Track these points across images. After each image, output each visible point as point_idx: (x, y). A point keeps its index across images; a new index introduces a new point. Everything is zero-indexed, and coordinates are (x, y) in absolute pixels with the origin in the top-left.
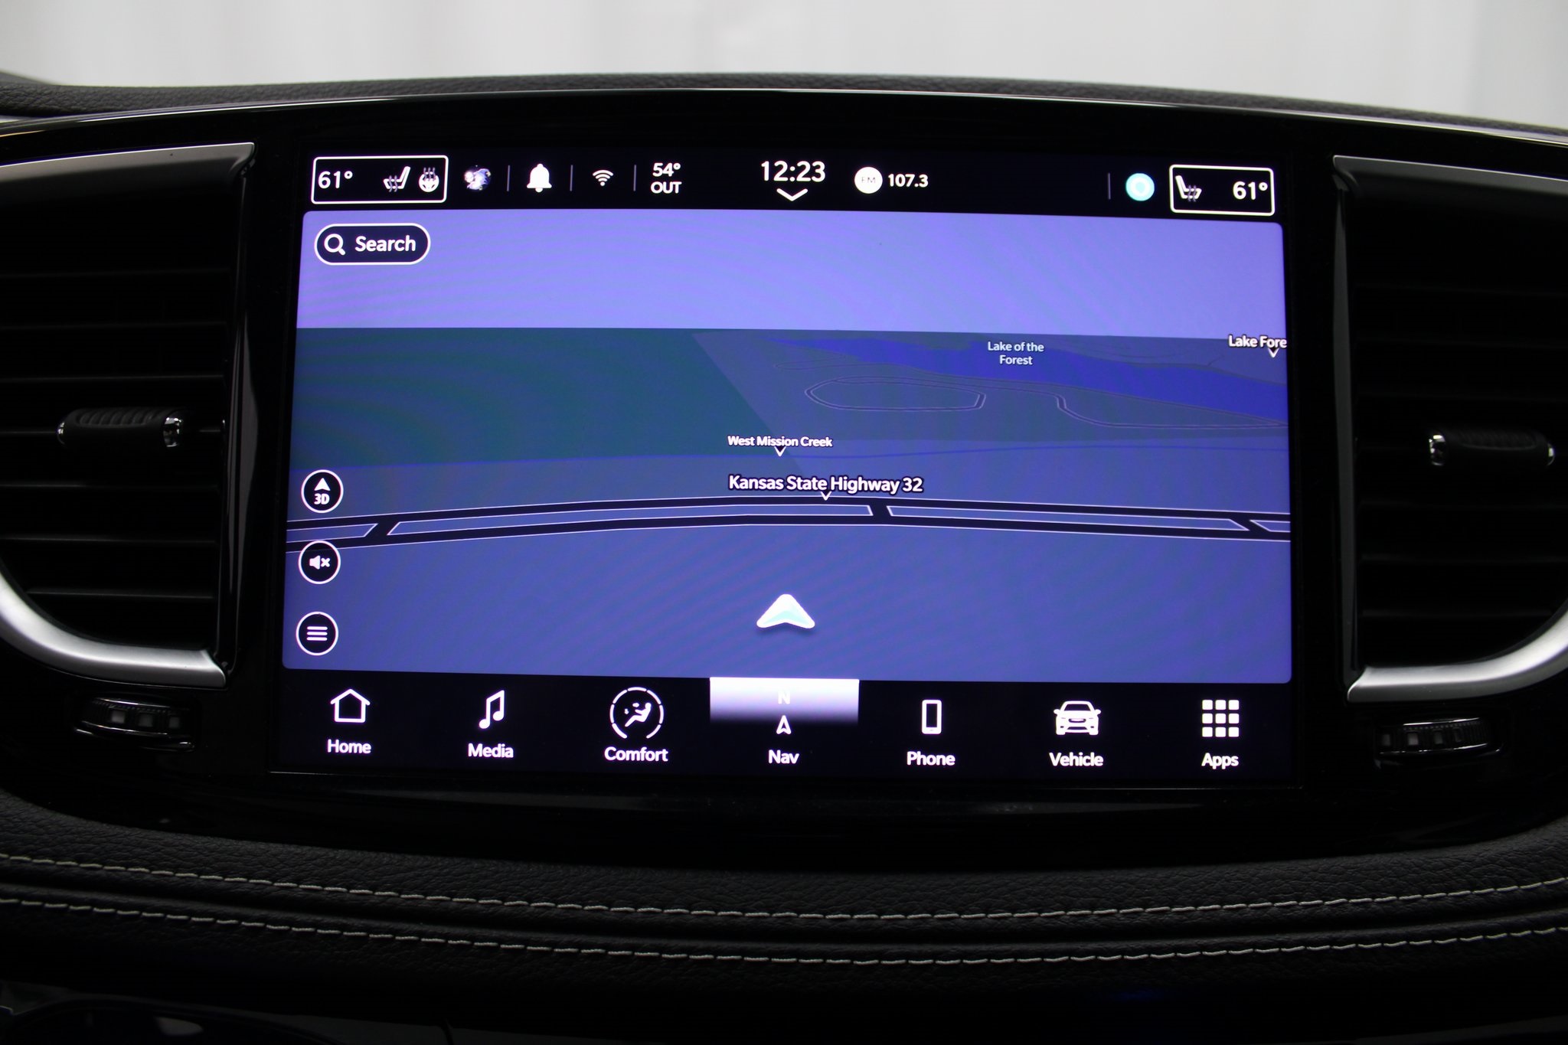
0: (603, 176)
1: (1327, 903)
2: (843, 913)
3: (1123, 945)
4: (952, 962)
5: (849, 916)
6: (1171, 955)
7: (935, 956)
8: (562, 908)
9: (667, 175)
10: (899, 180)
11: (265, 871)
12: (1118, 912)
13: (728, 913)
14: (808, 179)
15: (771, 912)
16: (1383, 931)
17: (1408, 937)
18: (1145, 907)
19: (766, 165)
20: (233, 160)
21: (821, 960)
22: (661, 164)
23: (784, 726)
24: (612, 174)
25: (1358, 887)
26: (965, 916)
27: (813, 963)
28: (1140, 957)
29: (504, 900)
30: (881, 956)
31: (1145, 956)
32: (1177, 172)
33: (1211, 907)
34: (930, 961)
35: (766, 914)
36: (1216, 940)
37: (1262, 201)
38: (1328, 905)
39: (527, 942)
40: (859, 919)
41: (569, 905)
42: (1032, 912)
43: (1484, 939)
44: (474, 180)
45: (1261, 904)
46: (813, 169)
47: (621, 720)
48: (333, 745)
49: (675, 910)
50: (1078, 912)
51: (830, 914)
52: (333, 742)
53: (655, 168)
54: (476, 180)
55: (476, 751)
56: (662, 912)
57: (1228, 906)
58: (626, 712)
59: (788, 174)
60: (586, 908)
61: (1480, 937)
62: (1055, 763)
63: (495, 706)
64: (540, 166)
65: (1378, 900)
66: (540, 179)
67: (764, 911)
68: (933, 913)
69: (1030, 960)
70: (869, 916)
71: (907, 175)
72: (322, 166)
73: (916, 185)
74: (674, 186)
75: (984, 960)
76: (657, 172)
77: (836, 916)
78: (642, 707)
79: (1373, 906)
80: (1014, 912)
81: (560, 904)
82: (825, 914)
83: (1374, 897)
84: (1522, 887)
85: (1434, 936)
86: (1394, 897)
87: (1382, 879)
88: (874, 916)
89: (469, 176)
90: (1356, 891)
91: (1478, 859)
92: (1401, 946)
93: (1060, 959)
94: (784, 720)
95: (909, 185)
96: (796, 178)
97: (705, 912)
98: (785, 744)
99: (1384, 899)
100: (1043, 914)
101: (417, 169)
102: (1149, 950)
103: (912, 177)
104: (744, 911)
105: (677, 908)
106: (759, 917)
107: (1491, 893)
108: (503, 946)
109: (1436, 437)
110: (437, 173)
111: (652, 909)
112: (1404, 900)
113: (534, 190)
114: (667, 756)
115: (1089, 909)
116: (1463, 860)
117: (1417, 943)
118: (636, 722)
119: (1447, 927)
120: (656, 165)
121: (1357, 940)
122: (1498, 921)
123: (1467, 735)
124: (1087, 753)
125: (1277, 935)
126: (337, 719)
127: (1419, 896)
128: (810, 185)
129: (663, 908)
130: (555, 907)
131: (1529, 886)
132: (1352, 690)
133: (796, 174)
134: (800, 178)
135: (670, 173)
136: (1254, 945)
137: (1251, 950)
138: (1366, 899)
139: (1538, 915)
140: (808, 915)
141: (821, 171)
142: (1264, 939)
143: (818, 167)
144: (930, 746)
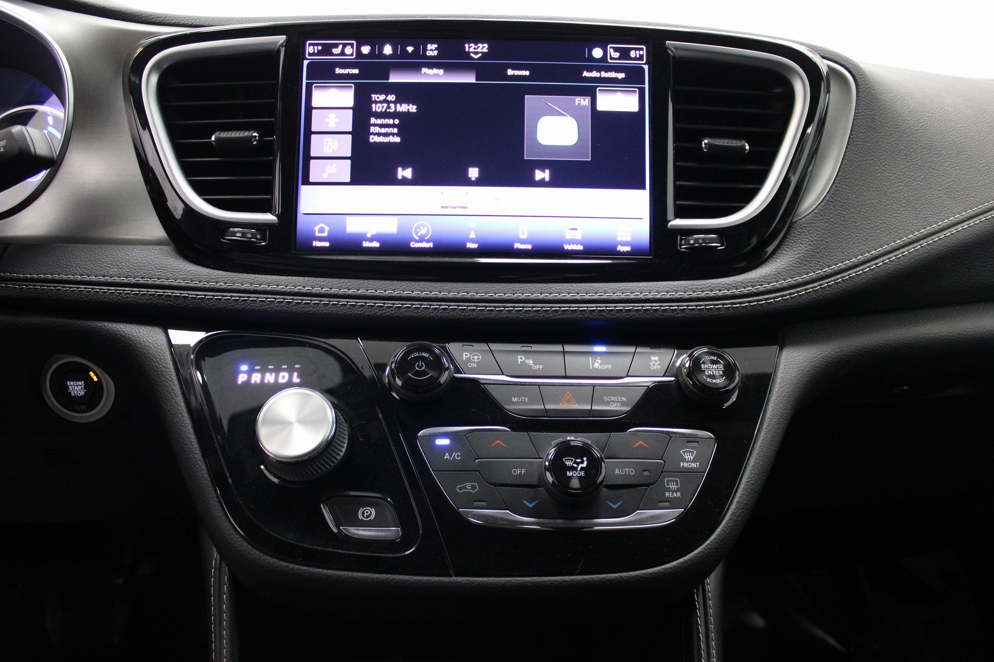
0: (410, 49)
4: (528, 309)
6: (604, 308)
9: (432, 48)
11: (292, 284)
14: (481, 50)
16: (679, 304)
17: (688, 306)
18: (596, 294)
19: (467, 45)
20: (278, 42)
21: (485, 309)
22: (430, 44)
23: (472, 235)
24: (413, 48)
25: (671, 290)
26: (534, 295)
27: (482, 310)
28: (593, 309)
29: (376, 291)
30: (505, 307)
32: (611, 47)
33: (619, 294)
34: (522, 309)
35: (465, 294)
37: (641, 58)
38: (660, 295)
46: (483, 46)
47: (416, 233)
48: (315, 244)
51: (488, 294)
52: (316, 242)
54: (366, 50)
55: (366, 244)
58: (418, 230)
59: (475, 49)
62: (566, 248)
64: (388, 45)
66: (388, 50)
69: (556, 309)
70: (501, 295)
72: (310, 44)
74: (435, 52)
75: (540, 309)
76: (429, 47)
77: (490, 295)
78: (424, 228)
79: (676, 295)
80: (550, 293)
82: (486, 294)
83: (676, 293)
86: (684, 293)
87: (680, 288)
88: (503, 295)
89: (363, 48)
91: (714, 283)
92: (685, 308)
93: (566, 309)
94: (473, 233)
98: (473, 241)
101: (345, 45)
102: (597, 307)
107: (718, 293)
108: (376, 305)
109: (705, 142)
110: (351, 47)
113: (385, 54)
114: (433, 245)
118: (422, 235)
122: (720, 302)
123: (712, 240)
124: (577, 245)
125: (641, 304)
126: (317, 234)
128: (482, 53)
131: (731, 291)
132: (668, 226)
133: (477, 49)
134: (479, 50)
135: (434, 48)
139: (734, 301)
141: (486, 47)
144: (523, 242)
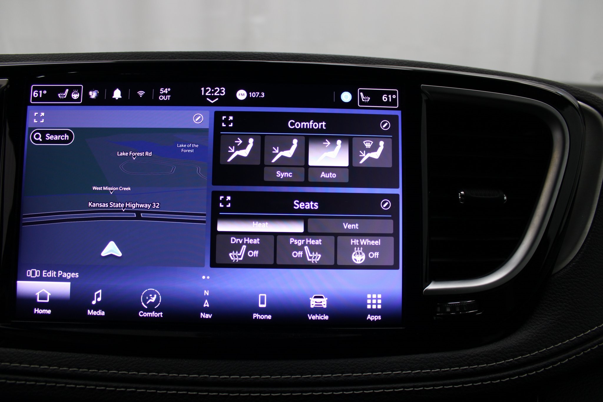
0: (141, 93)
1: (413, 372)
2: (226, 375)
3: (333, 388)
4: (267, 395)
5: (228, 377)
6: (352, 392)
7: (260, 392)
8: (120, 373)
9: (165, 93)
10: (253, 95)
12: (332, 376)
13: (183, 375)
14: (219, 95)
15: (199, 375)
16: (434, 383)
17: (444, 385)
18: (342, 374)
19: (203, 89)
20: (1, 86)
21: (217, 394)
22: (163, 89)
23: (206, 304)
24: (144, 93)
25: (425, 366)
26: (273, 377)
27: (214, 395)
28: (339, 393)
29: (99, 370)
30: (240, 392)
31: (342, 392)
32: (361, 91)
33: (368, 374)
34: (259, 394)
35: (197, 376)
36: (370, 387)
37: (394, 102)
38: (413, 373)
39: (106, 386)
40: (232, 378)
41: (123, 372)
42: (298, 375)
43: (473, 385)
44: (92, 95)
45: (388, 373)
46: (221, 91)
47: (145, 301)
48: (37, 311)
49: (163, 374)
50: (317, 376)
51: (221, 376)
52: (37, 309)
53: (161, 90)
54: (93, 95)
55: (90, 312)
56: (158, 375)
57: (374, 374)
58: (147, 298)
59: (211, 92)
60: (130, 373)
61: (471, 384)
62: (310, 318)
63: (98, 296)
64: (118, 89)
65: (433, 371)
66: (117, 94)
67: (196, 375)
68: (261, 376)
69: (297, 394)
70: (236, 377)
71: (256, 93)
72: (35, 89)
73: (260, 97)
74: (168, 97)
75: (279, 394)
76: (162, 92)
77: (223, 377)
78: (153, 296)
79: (431, 373)
80: (291, 376)
81: (120, 371)
82: (220, 376)
83: (431, 370)
84: (488, 365)
85: (453, 384)
86: (439, 370)
87: (435, 363)
88: (238, 377)
89: (91, 93)
90: (425, 367)
91: (472, 354)
92: (440, 388)
93: (308, 394)
94: (206, 301)
95: (257, 97)
96: (214, 94)
97: (174, 375)
98: (206, 311)
99: (435, 370)
100: (303, 377)
101: (71, 90)
102: (343, 391)
103: (258, 93)
104: (189, 374)
105: (164, 373)
106: (194, 377)
107: (476, 367)
108: (97, 388)
109: (462, 192)
110: (78, 92)
111: (154, 374)
112: (443, 371)
113: (115, 98)
114: (162, 315)
115: (321, 375)
116: (466, 355)
117: (447, 387)
118: (151, 303)
119: (459, 381)
120: (161, 89)
121: (424, 386)
122: (478, 378)
123: (469, 307)
124: (322, 314)
125: (393, 385)
126: (38, 301)
127: (449, 369)
128: (219, 97)
129: (159, 373)
130: (118, 373)
131: (491, 365)
132: (425, 290)
133: (214, 92)
134: (215, 94)
135: (167, 92)
136: (384, 389)
137: (382, 390)
138: (428, 371)
140: (213, 376)
141: (223, 91)
142: (388, 386)
143: (223, 90)
144: (262, 311)
